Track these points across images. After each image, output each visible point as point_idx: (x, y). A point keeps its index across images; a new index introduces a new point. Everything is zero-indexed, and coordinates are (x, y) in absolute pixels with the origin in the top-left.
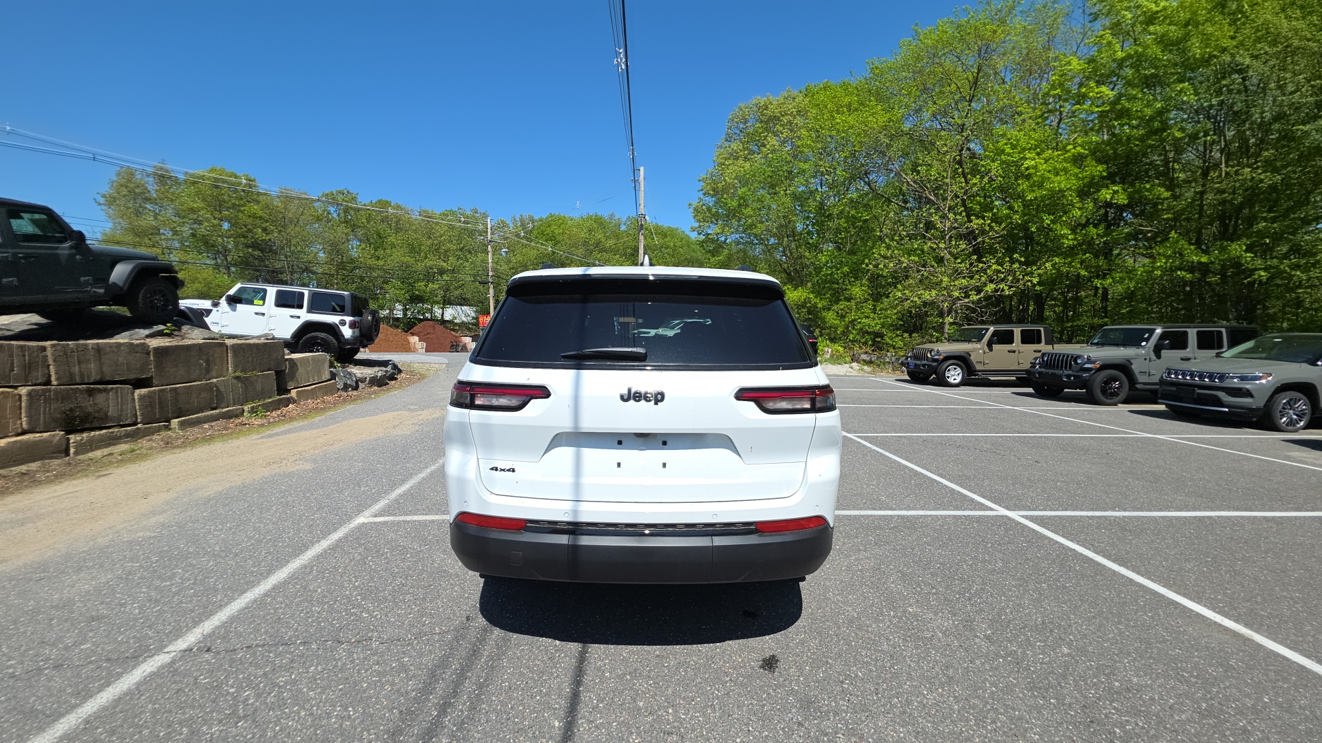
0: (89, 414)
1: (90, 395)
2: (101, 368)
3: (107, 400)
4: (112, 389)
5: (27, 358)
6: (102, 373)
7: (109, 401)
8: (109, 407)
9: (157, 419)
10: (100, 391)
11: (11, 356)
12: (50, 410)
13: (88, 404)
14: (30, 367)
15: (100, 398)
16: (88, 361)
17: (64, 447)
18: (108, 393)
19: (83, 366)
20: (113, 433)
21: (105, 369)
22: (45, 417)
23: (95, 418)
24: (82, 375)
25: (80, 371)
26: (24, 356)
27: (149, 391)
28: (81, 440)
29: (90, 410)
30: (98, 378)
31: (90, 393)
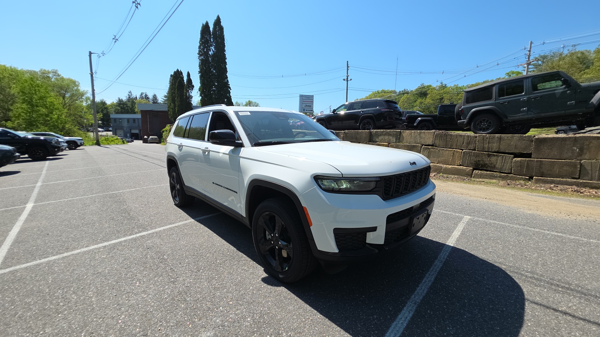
0: (486, 164)
1: (489, 157)
2: (499, 146)
3: (497, 160)
4: (501, 155)
5: (469, 140)
6: (499, 148)
7: (498, 161)
8: (497, 163)
9: (524, 174)
10: (494, 155)
11: (464, 139)
12: (470, 159)
13: (487, 160)
14: (469, 143)
15: (493, 159)
16: (493, 143)
17: (470, 173)
18: (498, 157)
19: (490, 145)
20: (493, 174)
21: (501, 147)
22: (468, 161)
23: (489, 166)
24: (488, 148)
25: (488, 146)
26: (468, 139)
27: (521, 160)
28: (477, 173)
29: (487, 162)
30: (496, 150)
31: (489, 156)
